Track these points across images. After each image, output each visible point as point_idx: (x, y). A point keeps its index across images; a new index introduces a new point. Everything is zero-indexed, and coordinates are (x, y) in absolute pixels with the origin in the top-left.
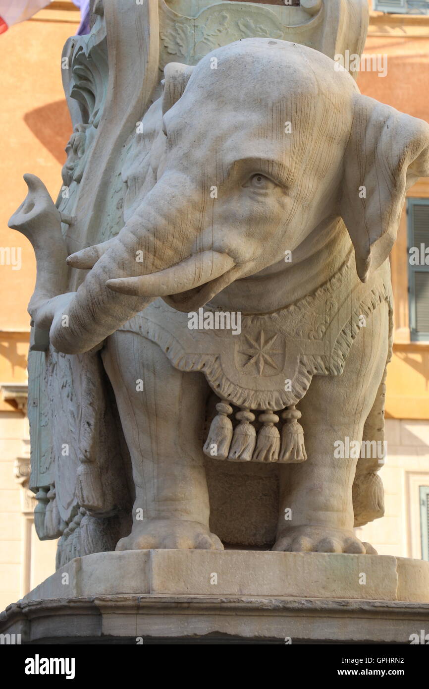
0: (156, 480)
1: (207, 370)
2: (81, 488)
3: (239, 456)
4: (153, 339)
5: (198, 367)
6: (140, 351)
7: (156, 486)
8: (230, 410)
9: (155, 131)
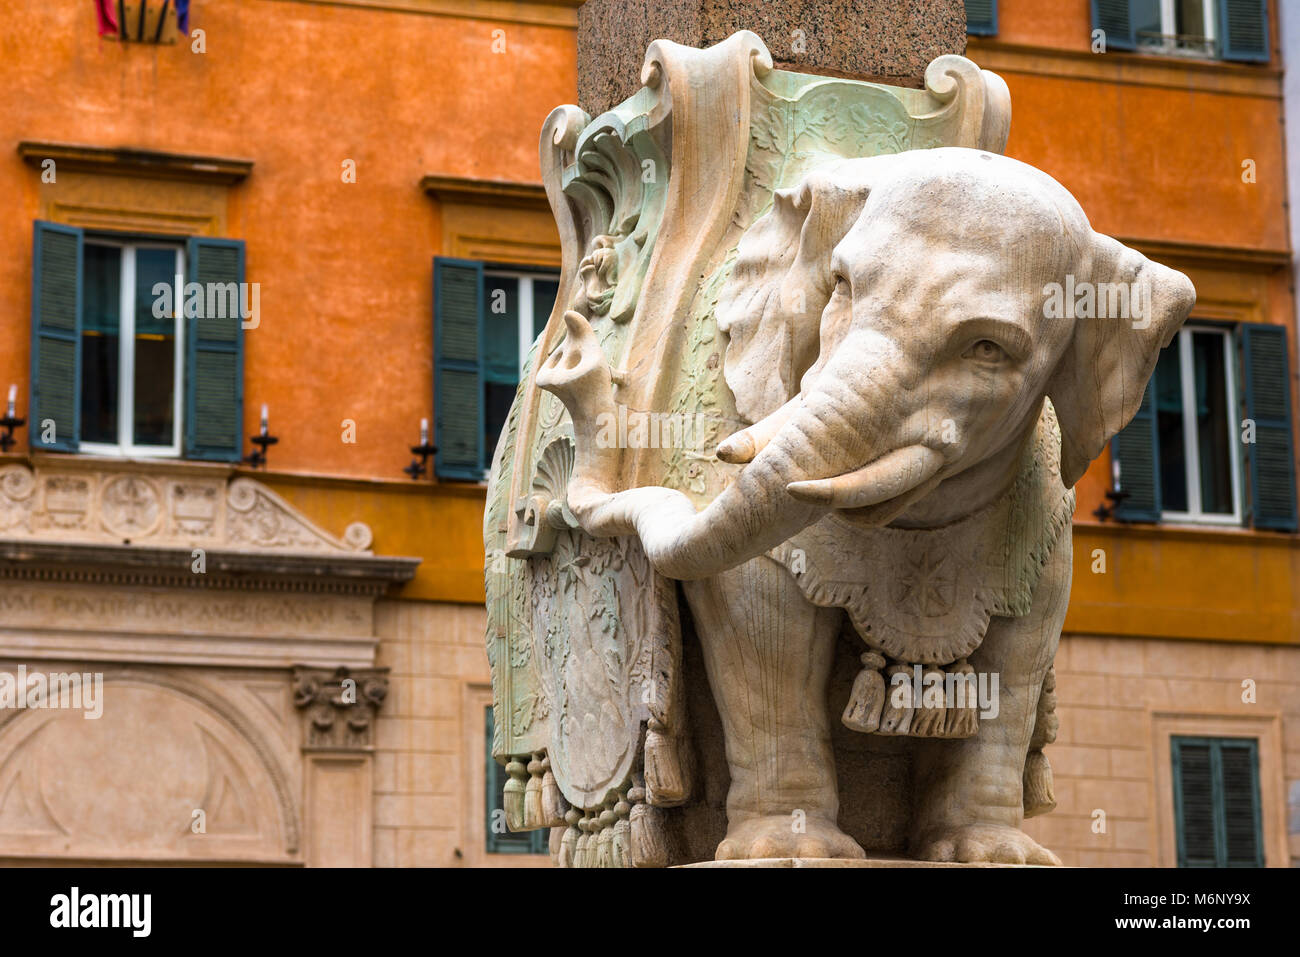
0: (774, 760)
1: (851, 606)
2: (655, 766)
3: (895, 729)
4: (778, 559)
5: (839, 601)
6: (758, 576)
7: (774, 768)
8: (881, 662)
9: (767, 260)
